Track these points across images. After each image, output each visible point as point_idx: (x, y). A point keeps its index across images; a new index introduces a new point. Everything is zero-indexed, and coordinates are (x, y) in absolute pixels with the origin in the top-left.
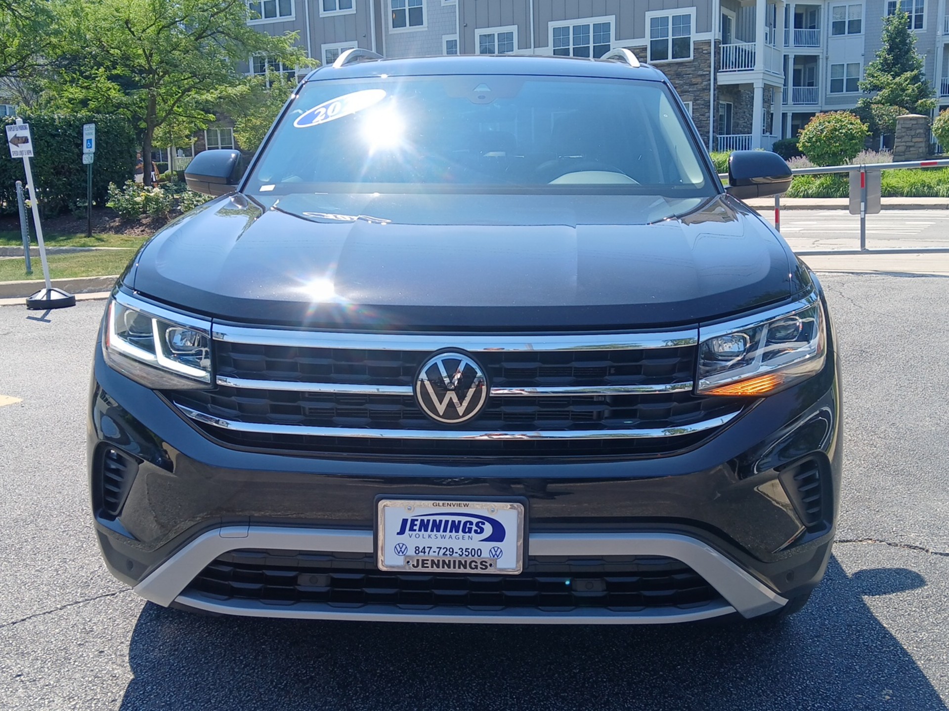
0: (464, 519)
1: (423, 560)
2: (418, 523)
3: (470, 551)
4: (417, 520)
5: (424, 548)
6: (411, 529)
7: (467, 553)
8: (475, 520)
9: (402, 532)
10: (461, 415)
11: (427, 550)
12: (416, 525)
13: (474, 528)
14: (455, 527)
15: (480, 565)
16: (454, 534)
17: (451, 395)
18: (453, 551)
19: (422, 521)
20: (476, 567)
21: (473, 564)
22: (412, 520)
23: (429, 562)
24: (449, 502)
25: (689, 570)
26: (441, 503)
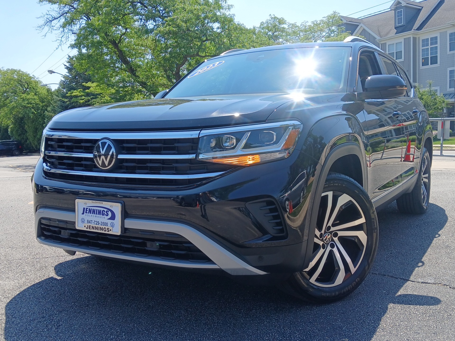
0: (102, 209)
1: (89, 226)
2: (88, 210)
3: (104, 223)
4: (88, 209)
5: (90, 221)
6: (86, 213)
7: (103, 224)
8: (106, 210)
9: (83, 214)
10: (107, 165)
11: (91, 221)
12: (87, 211)
13: (105, 213)
14: (100, 212)
15: (107, 230)
16: (99, 215)
17: (103, 157)
18: (99, 223)
19: (89, 209)
20: (106, 231)
21: (105, 229)
22: (86, 208)
23: (91, 227)
24: (97, 201)
25: (190, 243)
26: (94, 201)
